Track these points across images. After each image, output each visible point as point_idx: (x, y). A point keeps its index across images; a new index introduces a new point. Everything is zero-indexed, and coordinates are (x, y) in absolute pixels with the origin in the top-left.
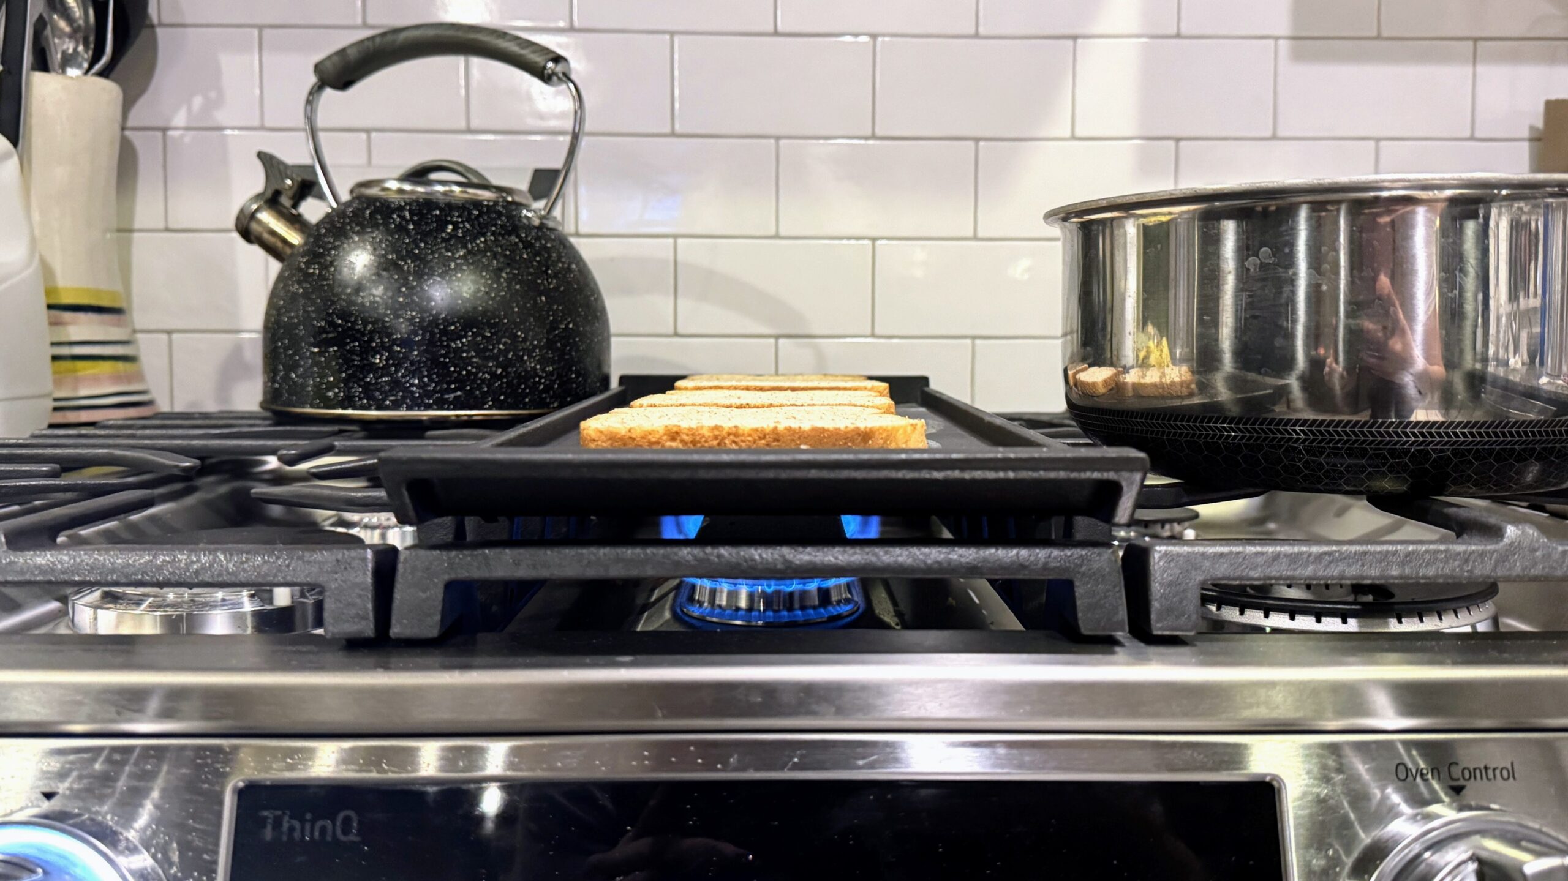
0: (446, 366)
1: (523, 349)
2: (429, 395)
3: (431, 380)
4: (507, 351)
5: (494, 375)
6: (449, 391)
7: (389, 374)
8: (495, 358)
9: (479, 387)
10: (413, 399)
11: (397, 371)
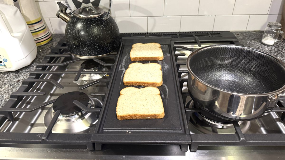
0: (95, 50)
1: (106, 45)
2: (93, 54)
3: (93, 51)
4: (104, 46)
5: (102, 50)
6: (96, 53)
7: (86, 51)
8: (102, 47)
9: (100, 52)
10: (91, 54)
11: (87, 51)
